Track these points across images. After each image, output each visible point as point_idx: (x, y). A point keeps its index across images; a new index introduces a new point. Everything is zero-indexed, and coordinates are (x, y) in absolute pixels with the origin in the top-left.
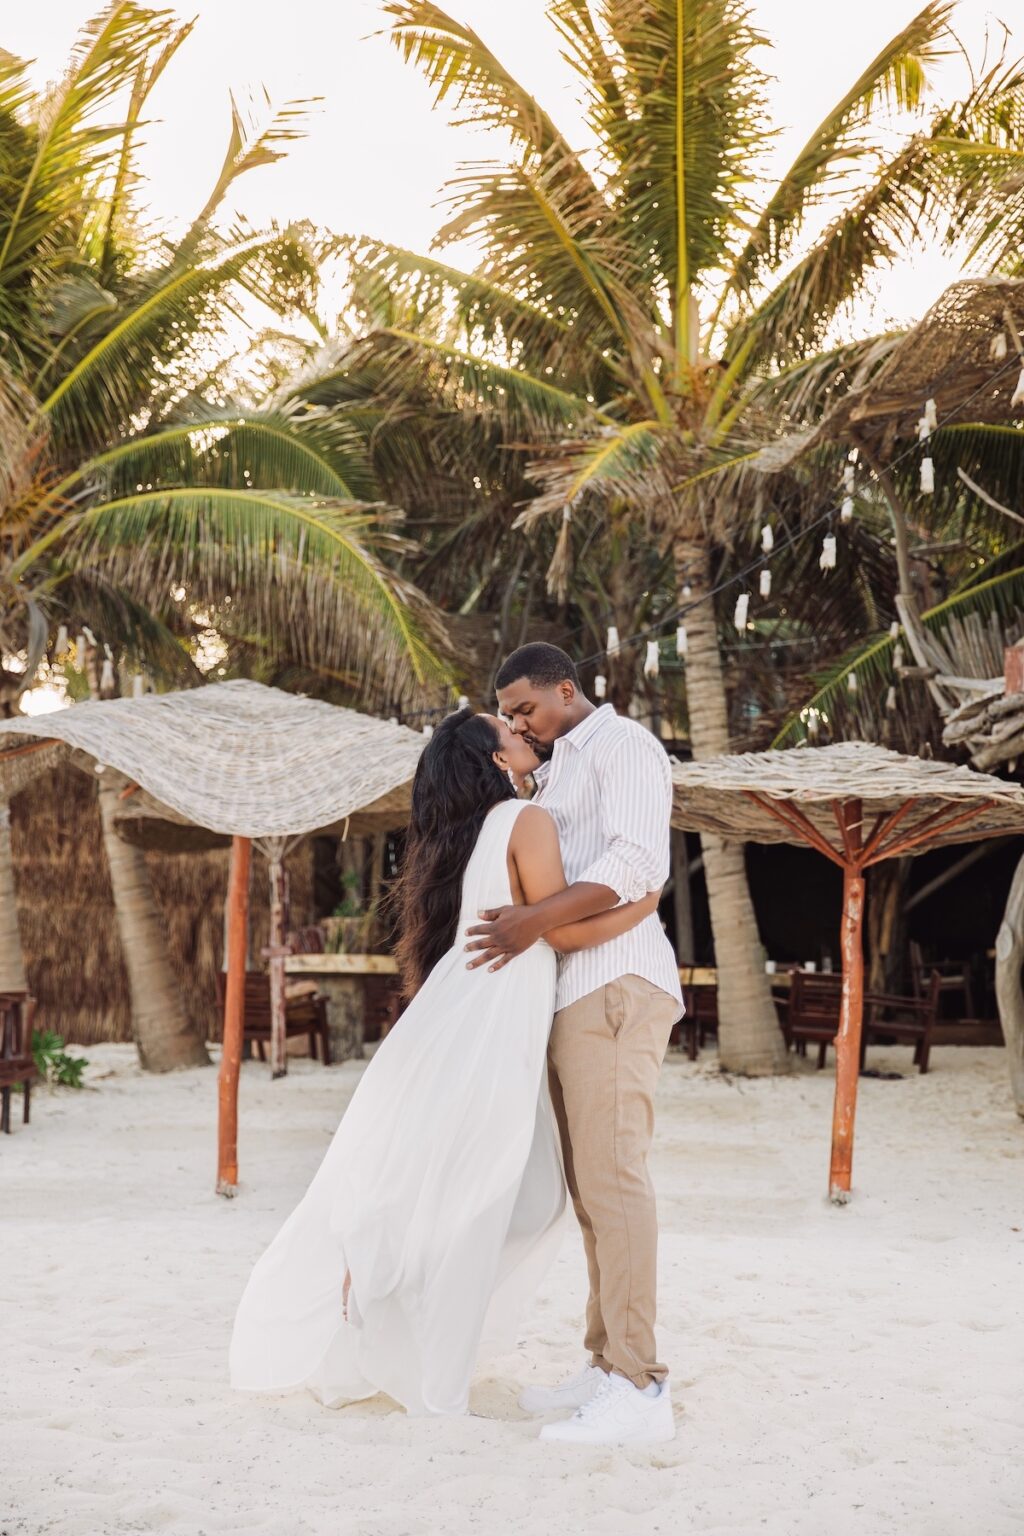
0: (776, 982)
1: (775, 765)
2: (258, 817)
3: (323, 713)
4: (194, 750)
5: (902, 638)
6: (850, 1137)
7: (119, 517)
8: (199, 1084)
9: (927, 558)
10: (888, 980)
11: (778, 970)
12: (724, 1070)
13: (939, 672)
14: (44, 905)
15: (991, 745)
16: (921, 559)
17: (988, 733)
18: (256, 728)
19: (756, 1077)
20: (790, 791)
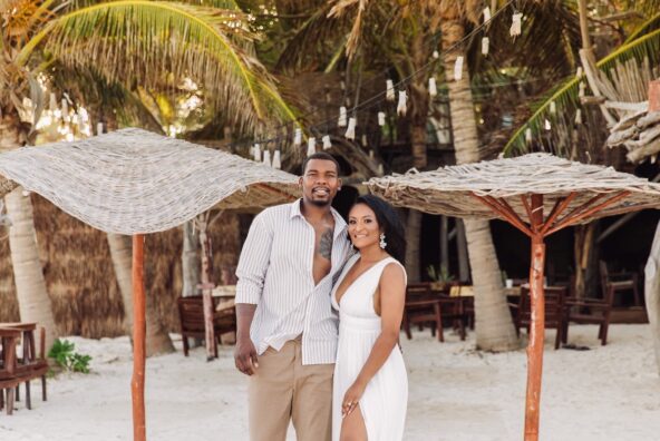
0: (511, 293)
1: (482, 172)
2: (134, 221)
3: (182, 149)
4: (93, 177)
5: (584, 79)
6: (537, 411)
7: (78, 21)
8: (162, 367)
9: (612, 23)
10: (587, 284)
11: (514, 285)
12: (478, 348)
13: (607, 99)
14: (83, 258)
15: (638, 147)
16: (608, 24)
17: (637, 139)
18: (136, 161)
19: (498, 352)
20: (489, 190)
